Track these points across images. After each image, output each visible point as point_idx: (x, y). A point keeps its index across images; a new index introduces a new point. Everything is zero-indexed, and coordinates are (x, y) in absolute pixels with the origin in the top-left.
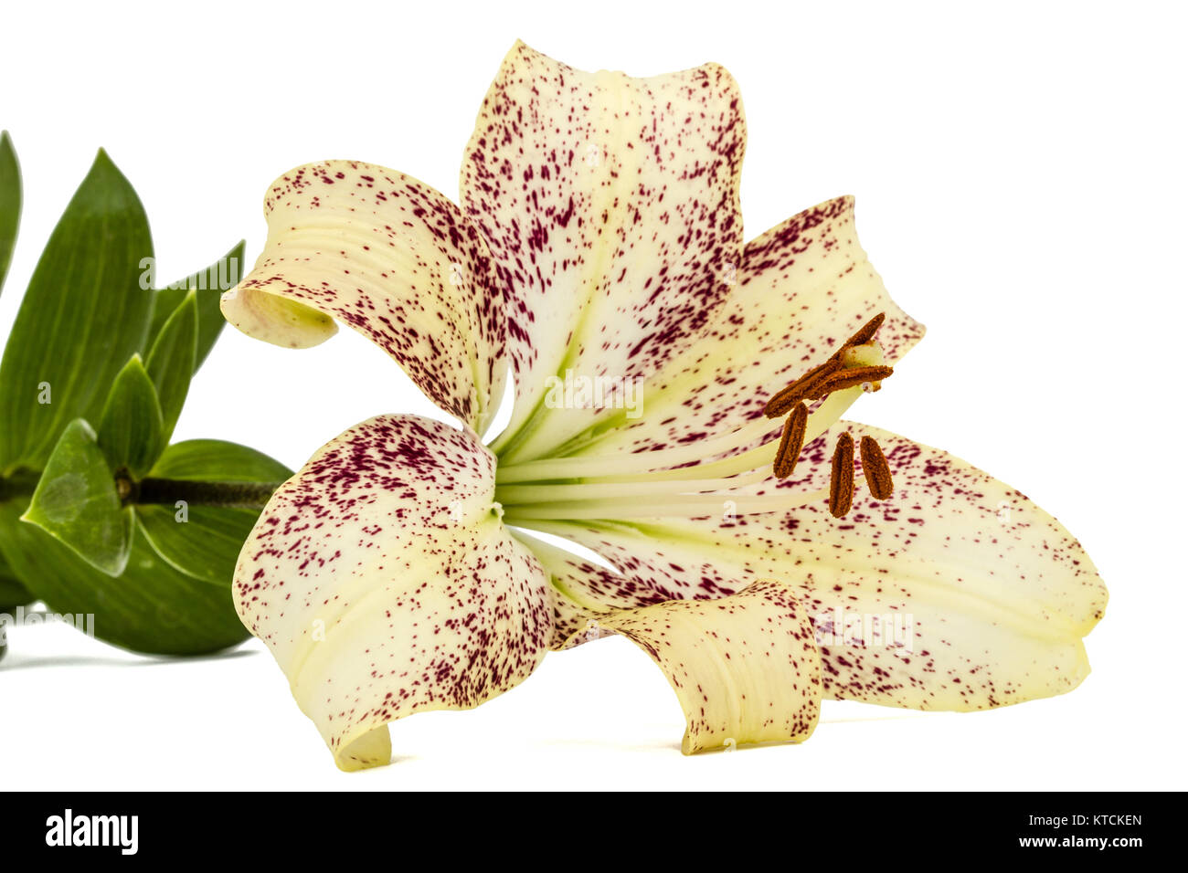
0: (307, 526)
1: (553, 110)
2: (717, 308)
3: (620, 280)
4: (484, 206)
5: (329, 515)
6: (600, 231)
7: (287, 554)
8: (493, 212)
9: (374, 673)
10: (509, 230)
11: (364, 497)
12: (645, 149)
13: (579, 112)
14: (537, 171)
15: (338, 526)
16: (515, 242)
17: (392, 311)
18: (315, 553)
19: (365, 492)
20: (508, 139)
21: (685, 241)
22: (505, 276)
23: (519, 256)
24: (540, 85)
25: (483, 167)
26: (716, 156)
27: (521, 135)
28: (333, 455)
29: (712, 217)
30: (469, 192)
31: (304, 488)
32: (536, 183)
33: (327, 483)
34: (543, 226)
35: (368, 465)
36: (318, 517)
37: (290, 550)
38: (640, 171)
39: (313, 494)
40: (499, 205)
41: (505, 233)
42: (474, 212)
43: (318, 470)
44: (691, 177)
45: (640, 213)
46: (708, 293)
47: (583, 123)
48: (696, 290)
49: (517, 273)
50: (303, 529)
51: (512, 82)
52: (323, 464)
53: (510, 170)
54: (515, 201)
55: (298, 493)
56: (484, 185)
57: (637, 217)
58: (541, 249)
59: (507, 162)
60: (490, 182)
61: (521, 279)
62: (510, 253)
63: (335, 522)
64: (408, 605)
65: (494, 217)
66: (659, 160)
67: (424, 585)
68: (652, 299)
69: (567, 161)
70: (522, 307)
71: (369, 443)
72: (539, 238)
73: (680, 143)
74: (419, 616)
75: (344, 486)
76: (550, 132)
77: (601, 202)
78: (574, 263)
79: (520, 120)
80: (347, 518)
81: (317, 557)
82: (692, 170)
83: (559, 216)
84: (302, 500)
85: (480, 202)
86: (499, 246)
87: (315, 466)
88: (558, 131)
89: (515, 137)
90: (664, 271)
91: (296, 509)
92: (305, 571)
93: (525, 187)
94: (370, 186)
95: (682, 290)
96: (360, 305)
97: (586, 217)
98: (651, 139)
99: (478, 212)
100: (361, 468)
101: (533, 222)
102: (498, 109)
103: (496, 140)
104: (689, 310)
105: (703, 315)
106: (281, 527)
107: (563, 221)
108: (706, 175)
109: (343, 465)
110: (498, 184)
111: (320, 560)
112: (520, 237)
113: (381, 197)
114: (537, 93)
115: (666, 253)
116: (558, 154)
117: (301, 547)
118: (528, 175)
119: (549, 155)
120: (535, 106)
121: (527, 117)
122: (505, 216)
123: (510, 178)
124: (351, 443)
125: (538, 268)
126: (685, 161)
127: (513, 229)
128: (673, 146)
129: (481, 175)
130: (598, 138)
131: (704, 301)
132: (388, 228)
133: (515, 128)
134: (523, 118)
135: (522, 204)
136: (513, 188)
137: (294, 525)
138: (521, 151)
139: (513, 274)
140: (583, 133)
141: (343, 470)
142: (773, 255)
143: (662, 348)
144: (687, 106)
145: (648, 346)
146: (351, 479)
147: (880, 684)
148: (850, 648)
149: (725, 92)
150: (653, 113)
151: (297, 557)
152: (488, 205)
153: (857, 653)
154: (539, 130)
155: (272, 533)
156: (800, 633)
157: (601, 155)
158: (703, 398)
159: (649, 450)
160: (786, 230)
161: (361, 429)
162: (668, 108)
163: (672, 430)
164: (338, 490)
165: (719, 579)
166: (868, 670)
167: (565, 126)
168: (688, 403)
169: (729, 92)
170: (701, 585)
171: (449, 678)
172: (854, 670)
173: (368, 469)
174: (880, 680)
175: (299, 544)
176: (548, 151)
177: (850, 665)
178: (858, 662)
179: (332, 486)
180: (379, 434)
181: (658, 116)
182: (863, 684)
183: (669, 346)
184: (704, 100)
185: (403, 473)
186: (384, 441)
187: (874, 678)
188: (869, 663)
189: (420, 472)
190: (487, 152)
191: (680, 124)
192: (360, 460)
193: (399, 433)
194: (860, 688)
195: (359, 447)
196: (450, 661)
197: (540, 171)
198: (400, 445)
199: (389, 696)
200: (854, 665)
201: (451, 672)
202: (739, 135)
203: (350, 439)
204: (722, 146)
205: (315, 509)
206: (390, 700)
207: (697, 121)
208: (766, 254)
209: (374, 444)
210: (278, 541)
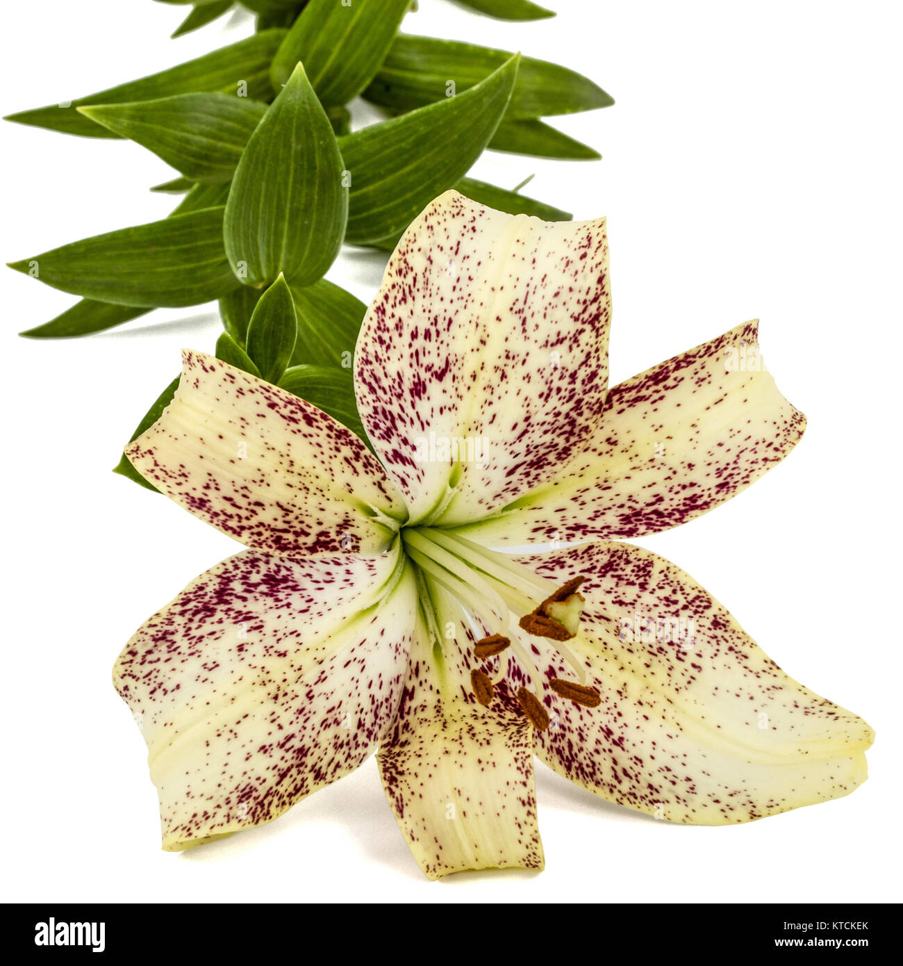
0: (159, 660)
1: (442, 281)
2: (579, 445)
3: (491, 422)
4: (377, 357)
5: (178, 650)
6: (469, 388)
7: (142, 680)
8: (383, 363)
9: (188, 793)
10: (394, 380)
11: (213, 633)
12: (513, 321)
13: (464, 281)
14: (421, 332)
15: (183, 661)
16: (399, 391)
17: (236, 491)
18: (162, 683)
19: (216, 627)
20: (404, 299)
21: (546, 397)
22: (389, 417)
23: (402, 402)
24: (436, 255)
25: (383, 320)
26: (579, 326)
27: (414, 299)
28: (201, 588)
29: (573, 376)
30: (366, 344)
31: (166, 621)
32: (420, 343)
33: (188, 615)
34: (422, 379)
35: (228, 598)
36: (169, 652)
37: (144, 677)
38: (507, 339)
39: (171, 628)
40: (389, 358)
41: (391, 383)
42: (368, 362)
43: (186, 602)
44: (552, 345)
45: (506, 373)
46: (571, 433)
47: (465, 294)
48: (558, 431)
49: (400, 416)
50: (155, 662)
51: (412, 251)
52: (191, 596)
53: (401, 328)
54: (402, 356)
55: (158, 628)
56: (380, 338)
57: (504, 376)
58: (420, 398)
59: (400, 320)
60: (386, 336)
61: (403, 420)
62: (394, 399)
63: (181, 657)
64: (226, 735)
65: (384, 368)
66: (524, 331)
67: (246, 716)
68: (520, 438)
69: (446, 327)
70: (405, 441)
71: (234, 576)
72: (419, 389)
73: (545, 315)
74: (236, 744)
75: (200, 620)
76: (436, 299)
77: (471, 364)
78: (450, 409)
79: (414, 285)
80: (192, 654)
81: (163, 687)
82: (553, 339)
83: (436, 373)
84: (160, 634)
85: (374, 354)
86: (385, 393)
87: (185, 597)
88: (442, 299)
89: (409, 299)
90: (527, 419)
91: (153, 643)
92: (154, 696)
93: (410, 345)
94: (232, 382)
95: (546, 432)
96: (207, 487)
97: (458, 374)
98: (520, 311)
99: (371, 363)
100: (221, 601)
101: (414, 376)
102: (400, 272)
103: (396, 298)
104: (554, 446)
105: (566, 451)
106: (138, 659)
107: (440, 376)
108: (567, 343)
109: (207, 599)
110: (391, 338)
111: (164, 690)
112: (403, 387)
113: (240, 391)
114: (431, 262)
115: (528, 405)
116: (440, 320)
117: (152, 676)
118: (414, 336)
119: (432, 320)
120: (427, 274)
121: (420, 284)
122: (392, 368)
123: (400, 335)
124: (219, 576)
125: (417, 413)
126: (548, 330)
127: (397, 380)
128: (538, 318)
129: (379, 328)
130: (474, 309)
131: (567, 440)
132: (242, 419)
133: (410, 292)
134: (417, 284)
135: (407, 360)
136: (402, 343)
137: (149, 658)
138: (412, 313)
139: (396, 416)
140: (463, 303)
141: (205, 603)
142: (644, 392)
143: (533, 472)
144: (560, 280)
145: (521, 470)
146: (209, 613)
147: (651, 798)
148: (631, 763)
149: (596, 266)
150: (528, 285)
151: (149, 684)
152: (380, 356)
153: (637, 768)
154: (428, 296)
155: (131, 661)
156: (526, 800)
157: (474, 325)
158: (587, 497)
159: (544, 531)
160: (657, 374)
161: (233, 562)
162: (543, 280)
163: (563, 519)
164: (194, 625)
165: (561, 669)
166: (644, 784)
167: (448, 295)
168: (575, 499)
169: (600, 267)
170: (546, 673)
171: (251, 800)
172: (634, 782)
173: (227, 602)
174: (652, 794)
175: (150, 674)
176: (432, 316)
177: (631, 778)
178: (636, 776)
179: (191, 620)
180: (248, 566)
181: (531, 289)
182: (638, 795)
183: (539, 471)
184: (576, 272)
185: (258, 605)
186: (250, 572)
187: (647, 791)
188: (644, 779)
189: (277, 600)
190: (388, 308)
191: (549, 298)
192: (223, 594)
193: (267, 562)
194: (636, 798)
195: (225, 580)
196: (255, 784)
197: (423, 333)
198: (265, 575)
199: (195, 815)
200: (634, 778)
201: (254, 794)
202: (603, 305)
203: (219, 572)
204: (586, 316)
205: (169, 644)
206: (195, 819)
207: (565, 295)
208: (639, 391)
209: (240, 575)
210: (136, 669)
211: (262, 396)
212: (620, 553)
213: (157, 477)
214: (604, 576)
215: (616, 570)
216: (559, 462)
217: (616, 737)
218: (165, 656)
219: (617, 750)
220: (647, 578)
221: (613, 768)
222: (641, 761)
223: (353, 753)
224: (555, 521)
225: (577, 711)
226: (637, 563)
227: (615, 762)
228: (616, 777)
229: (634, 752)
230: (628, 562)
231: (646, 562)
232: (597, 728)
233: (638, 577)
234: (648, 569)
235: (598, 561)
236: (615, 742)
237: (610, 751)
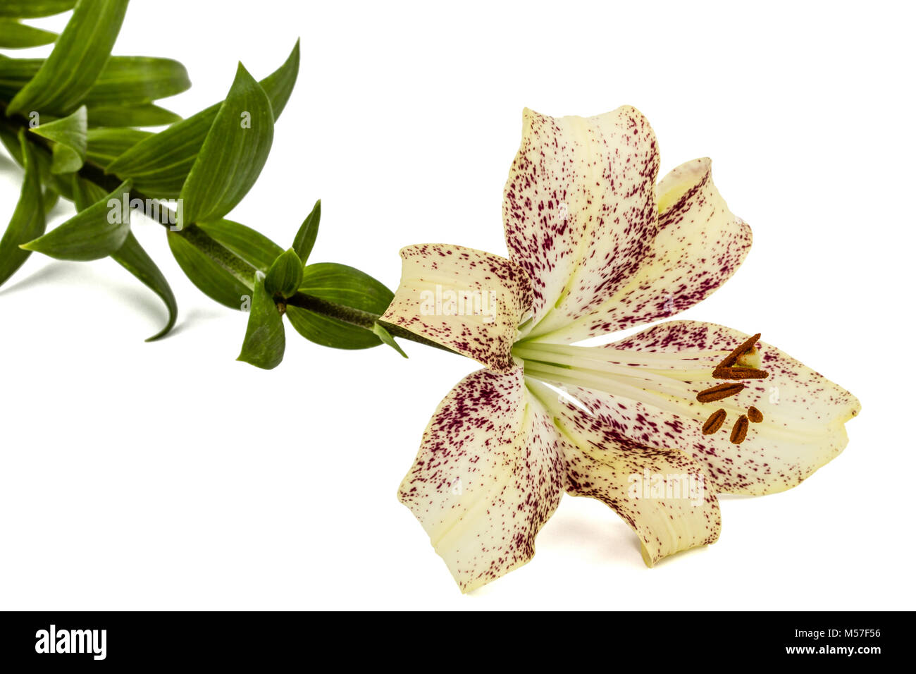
0: (440, 463)
1: (553, 167)
2: (644, 260)
3: (592, 256)
4: (517, 228)
5: (451, 454)
6: (582, 236)
7: (428, 482)
8: (522, 230)
9: (483, 549)
10: (531, 241)
11: (467, 437)
12: (605, 183)
13: (568, 163)
14: (546, 204)
15: (456, 461)
16: (535, 247)
17: (480, 333)
18: (445, 479)
19: (468, 433)
20: (528, 184)
21: (627, 231)
22: (529, 267)
23: (537, 255)
24: (545, 150)
25: (515, 202)
26: (644, 178)
27: (536, 183)
28: (447, 410)
29: (642, 214)
30: (508, 220)
31: (434, 437)
32: (545, 212)
33: (446, 429)
34: (550, 236)
35: (466, 412)
36: (445, 456)
37: (431, 478)
38: (603, 197)
39: (439, 441)
40: (525, 227)
41: (529, 243)
42: (512, 232)
43: (440, 421)
44: (631, 195)
45: (603, 220)
46: (639, 253)
47: (570, 172)
48: (633, 254)
49: (536, 264)
50: (438, 465)
51: (529, 150)
52: (442, 416)
53: (530, 204)
54: (534, 223)
55: (432, 442)
56: (516, 214)
57: (602, 223)
58: (549, 249)
59: (528, 199)
60: (520, 212)
61: (538, 267)
62: (532, 254)
63: (454, 458)
64: (498, 504)
65: (523, 234)
66: (613, 189)
67: (505, 488)
68: (609, 264)
69: (562, 197)
70: (539, 282)
71: (464, 396)
72: (548, 243)
73: (624, 176)
74: (505, 507)
75: (456, 431)
76: (552, 179)
77: (582, 218)
78: (567, 253)
79: (535, 173)
80: (461, 454)
81: (446, 482)
82: (631, 191)
83: (559, 229)
84: (435, 446)
85: (515, 226)
86: (526, 251)
87: (438, 418)
88: (557, 179)
89: (532, 184)
90: (616, 249)
91: (432, 453)
92: (440, 489)
93: (539, 215)
94: (466, 259)
95: (625, 256)
96: (464, 334)
97: (573, 227)
98: (609, 176)
99: (514, 232)
100: (464, 415)
101: (545, 235)
102: (522, 167)
103: (521, 185)
104: (629, 264)
105: (636, 266)
106: (425, 466)
107: (561, 232)
108: (639, 192)
109: (453, 416)
110: (524, 213)
111: (448, 483)
112: (538, 244)
113: (473, 264)
114: (544, 155)
115: (617, 239)
116: (558, 193)
117: (437, 476)
118: (541, 207)
119: (552, 194)
120: (543, 164)
121: (539, 172)
122: (529, 232)
123: (531, 209)
124: (455, 399)
125: (547, 260)
126: (628, 186)
127: (533, 240)
128: (621, 178)
129: (514, 208)
130: (579, 180)
131: (637, 259)
132: (477, 283)
133: (532, 178)
134: (536, 172)
135: (538, 225)
136: (533, 215)
137: (433, 464)
138: (536, 192)
139: (534, 265)
140: (571, 178)
141: (454, 419)
142: (672, 217)
143: (613, 285)
144: (627, 151)
145: (606, 286)
146: (459, 425)
147: (741, 483)
148: (724, 464)
149: (647, 136)
150: (608, 158)
151: (435, 482)
152: (518, 226)
153: (728, 466)
154: (546, 179)
155: (420, 469)
156: (709, 498)
157: (582, 191)
158: (632, 297)
159: (601, 327)
160: (679, 203)
161: (460, 387)
162: (617, 153)
163: (614, 315)
164: (453, 434)
165: (647, 415)
166: (734, 475)
167: (560, 175)
168: (623, 300)
169: (650, 137)
170: (637, 420)
171: (523, 543)
172: (727, 476)
173: (467, 415)
174: (741, 481)
175: (436, 474)
176: (552, 191)
177: (724, 473)
178: (729, 471)
179: (449, 432)
180: (470, 387)
181: (611, 160)
182: (731, 483)
183: (618, 284)
184: (636, 143)
185: (485, 412)
186: (472, 392)
187: (738, 480)
188: (735, 472)
189: (493, 406)
190: (516, 192)
191: (624, 164)
192: (461, 410)
193: (479, 382)
194: (730, 486)
195: (460, 400)
196: (522, 532)
197: (548, 204)
198: (481, 391)
199: (493, 563)
200: (727, 473)
201: (524, 539)
202: (656, 162)
203: (454, 396)
204: (647, 172)
205: (443, 451)
206: (494, 565)
207: (633, 160)
208: (668, 217)
209: (467, 395)
210: (424, 474)
211: (487, 264)
212: (678, 328)
213: (431, 334)
214: (666, 345)
215: (676, 340)
216: (631, 275)
217: (708, 449)
218: (442, 460)
219: (711, 458)
220: (703, 339)
221: (710, 471)
222: (731, 461)
223: (553, 499)
224: (607, 318)
225: (671, 439)
226: (693, 331)
227: (711, 465)
228: (713, 475)
229: (724, 456)
230: (685, 332)
231: (701, 329)
232: (691, 446)
233: (696, 340)
234: (703, 333)
235: (660, 337)
236: (708, 453)
237: (706, 459)
